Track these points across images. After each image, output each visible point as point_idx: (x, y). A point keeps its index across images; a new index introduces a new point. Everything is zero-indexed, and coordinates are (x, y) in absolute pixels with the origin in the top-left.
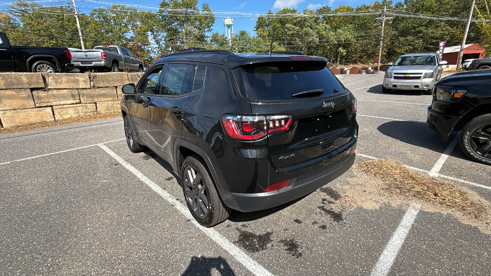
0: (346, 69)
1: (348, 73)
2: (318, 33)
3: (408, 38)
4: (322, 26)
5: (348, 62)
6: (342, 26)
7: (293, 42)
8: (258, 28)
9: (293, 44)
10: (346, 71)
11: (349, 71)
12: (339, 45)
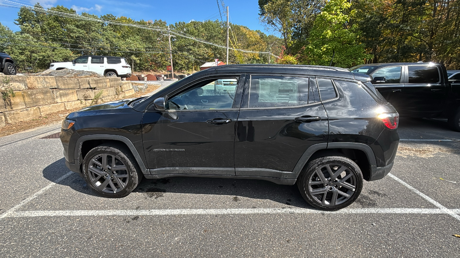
0: (143, 76)
1: (146, 80)
2: (107, 39)
3: (184, 53)
4: (109, 33)
5: (142, 69)
6: (130, 36)
7: (80, 45)
8: (23, 22)
9: (80, 48)
10: (144, 77)
11: (146, 77)
12: (132, 54)
